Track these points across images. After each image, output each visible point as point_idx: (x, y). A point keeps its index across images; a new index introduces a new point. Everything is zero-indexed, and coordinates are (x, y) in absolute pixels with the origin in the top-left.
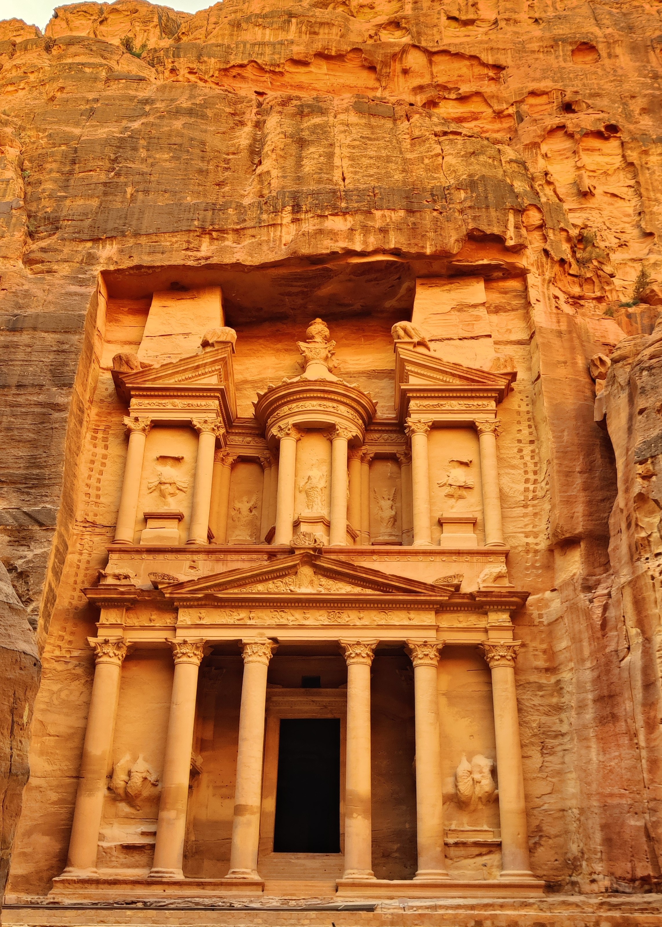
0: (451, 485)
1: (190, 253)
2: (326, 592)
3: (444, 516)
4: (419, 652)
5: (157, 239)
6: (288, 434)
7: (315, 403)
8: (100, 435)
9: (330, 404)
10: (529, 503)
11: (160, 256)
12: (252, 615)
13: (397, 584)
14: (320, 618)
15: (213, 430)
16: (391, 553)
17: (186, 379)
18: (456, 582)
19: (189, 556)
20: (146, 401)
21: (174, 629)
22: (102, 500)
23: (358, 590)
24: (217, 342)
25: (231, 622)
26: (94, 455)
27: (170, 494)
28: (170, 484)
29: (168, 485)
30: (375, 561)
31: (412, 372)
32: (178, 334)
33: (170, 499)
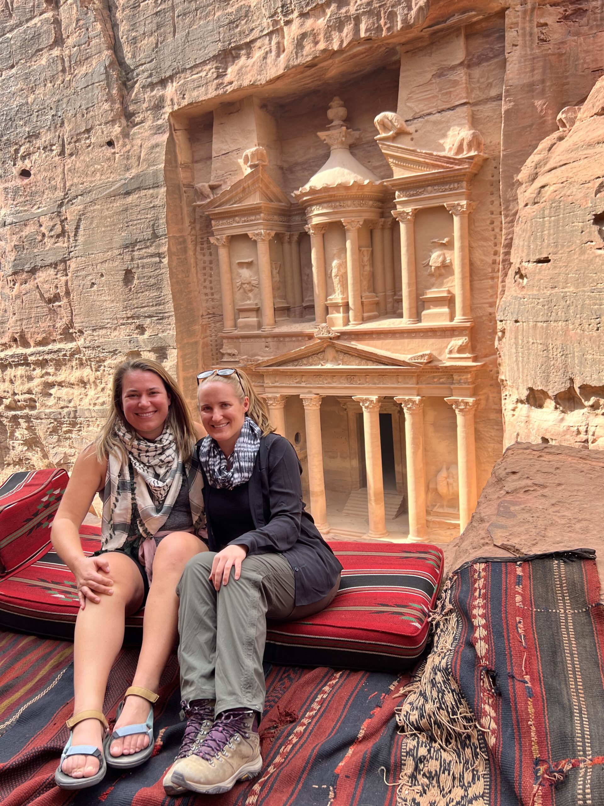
1: (219, 81)
2: (344, 365)
3: (424, 296)
4: (405, 406)
5: (197, 70)
8: (205, 246)
11: (202, 90)
12: (303, 379)
13: (387, 360)
14: (342, 382)
15: (263, 240)
18: (423, 360)
19: (263, 339)
20: (221, 222)
22: (215, 296)
26: (204, 262)
27: (249, 291)
28: (248, 284)
29: (246, 285)
31: (394, 164)
32: (232, 151)
33: (250, 295)
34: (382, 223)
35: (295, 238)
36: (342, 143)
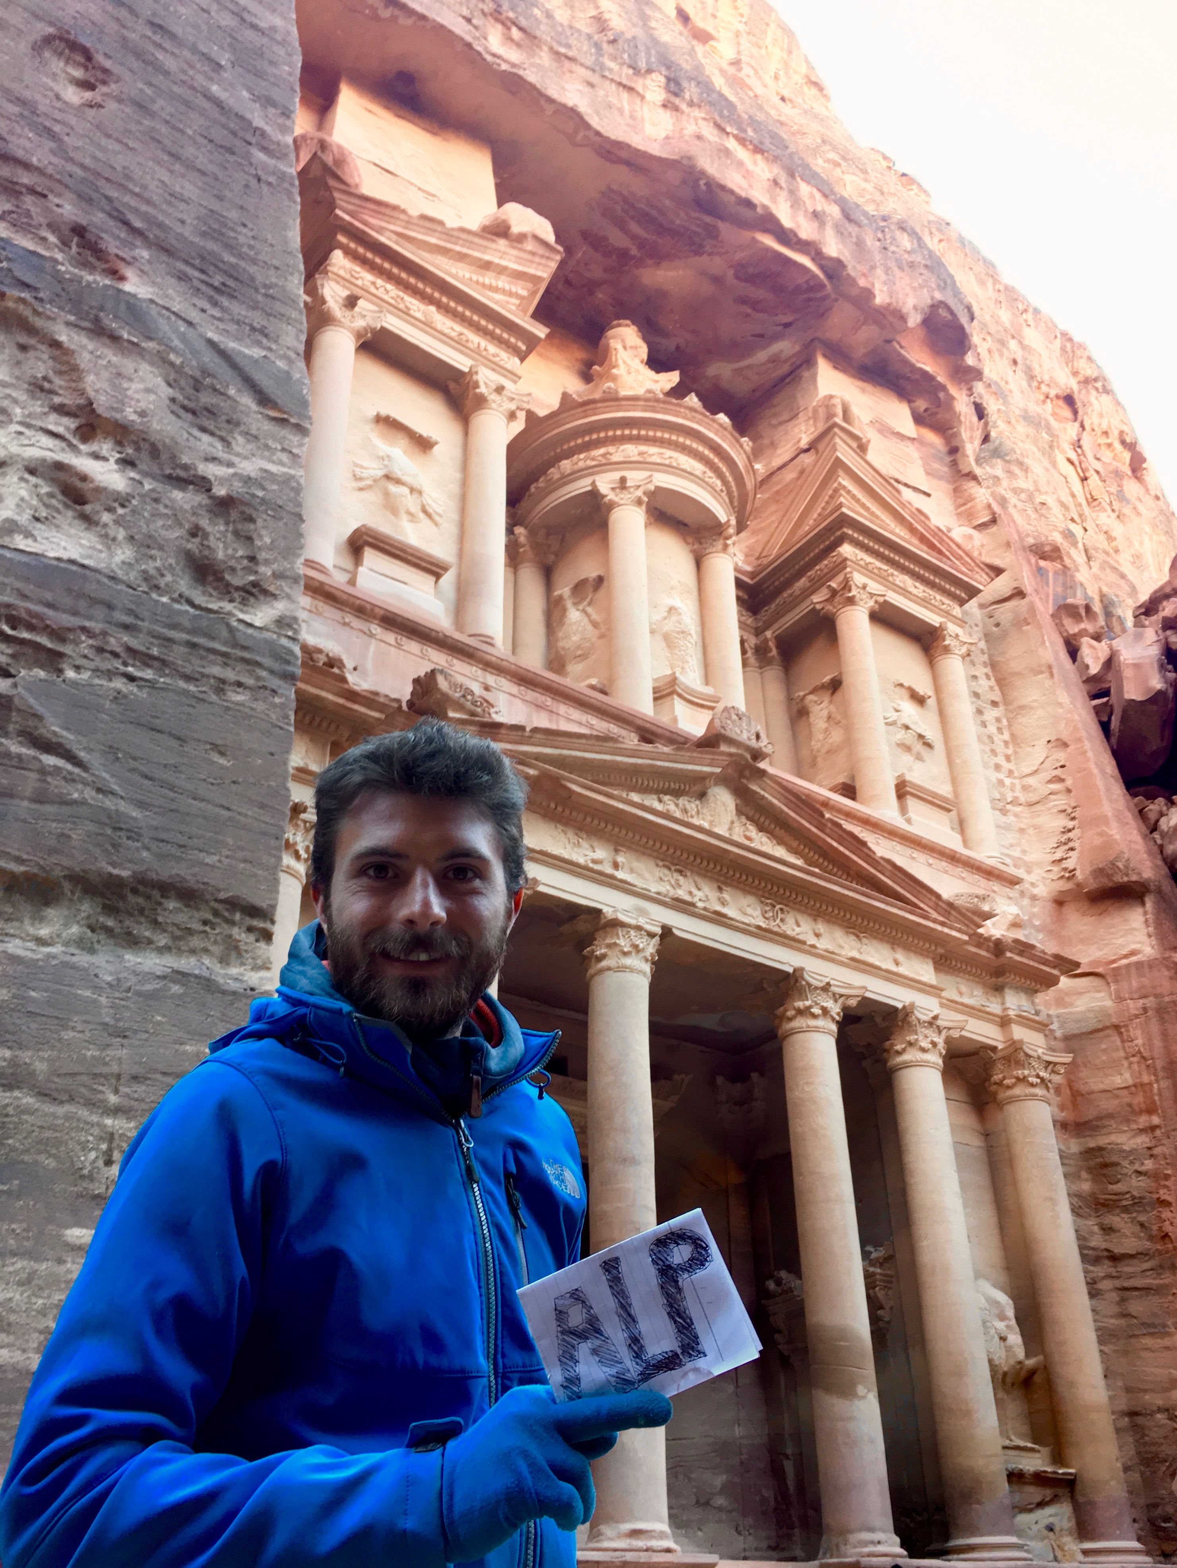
0: (907, 728)
3: (907, 779)
4: (921, 1038)
7: (694, 463)
9: (718, 481)
10: (1009, 807)
12: (620, 859)
13: (890, 882)
14: (749, 911)
18: (986, 908)
19: (476, 671)
25: (582, 859)
27: (409, 513)
28: (412, 490)
29: (405, 490)
31: (849, 492)
32: (410, 183)
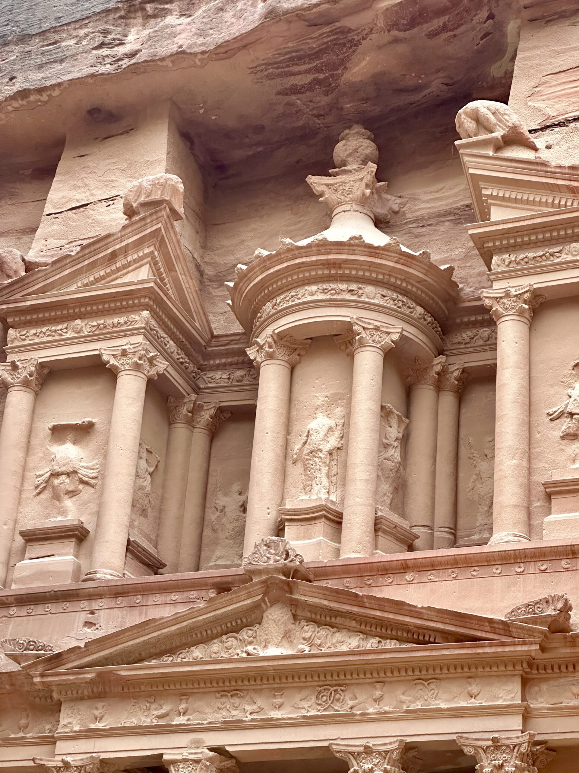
0: (571, 415)
1: (105, 51)
2: (315, 651)
3: (554, 478)
4: (485, 763)
5: (57, 37)
6: (270, 356)
7: (314, 288)
9: (344, 286)
11: (58, 67)
12: (182, 706)
13: (440, 626)
14: (302, 704)
15: (137, 367)
16: (440, 564)
17: (97, 280)
18: (550, 611)
19: (84, 604)
20: (33, 331)
21: (52, 741)
23: (372, 643)
24: (144, 205)
25: (147, 720)
27: (68, 492)
28: (68, 474)
29: (64, 477)
30: (410, 582)
31: (496, 198)
32: (98, 202)
33: (68, 503)
34: (438, 368)
35: (206, 416)
36: (363, 201)
